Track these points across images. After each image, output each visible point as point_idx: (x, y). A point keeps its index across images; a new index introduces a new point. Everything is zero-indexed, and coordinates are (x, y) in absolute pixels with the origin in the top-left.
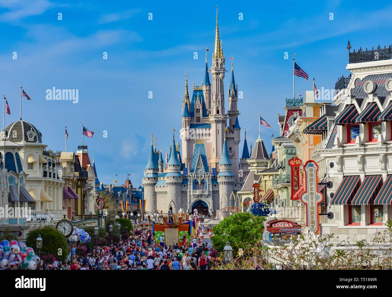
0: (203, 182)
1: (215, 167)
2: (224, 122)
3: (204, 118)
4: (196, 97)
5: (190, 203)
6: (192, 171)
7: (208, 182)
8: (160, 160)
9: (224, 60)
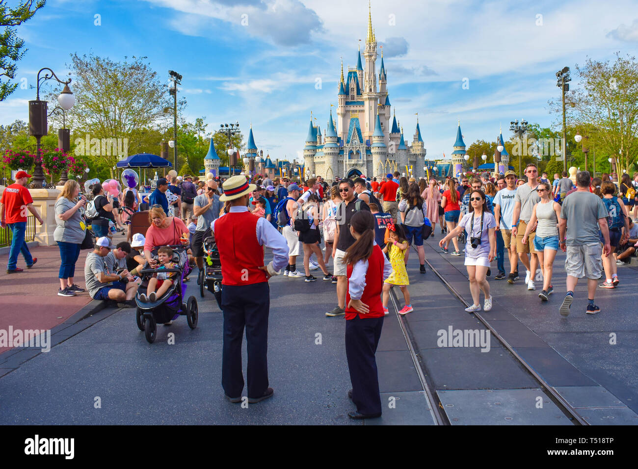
0: (358, 152)
1: (368, 139)
2: (376, 99)
3: (358, 96)
4: (351, 78)
5: (346, 171)
6: (348, 142)
7: (363, 153)
8: (318, 134)
9: (376, 43)
